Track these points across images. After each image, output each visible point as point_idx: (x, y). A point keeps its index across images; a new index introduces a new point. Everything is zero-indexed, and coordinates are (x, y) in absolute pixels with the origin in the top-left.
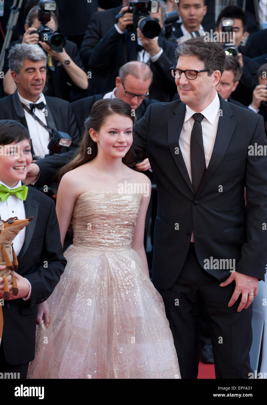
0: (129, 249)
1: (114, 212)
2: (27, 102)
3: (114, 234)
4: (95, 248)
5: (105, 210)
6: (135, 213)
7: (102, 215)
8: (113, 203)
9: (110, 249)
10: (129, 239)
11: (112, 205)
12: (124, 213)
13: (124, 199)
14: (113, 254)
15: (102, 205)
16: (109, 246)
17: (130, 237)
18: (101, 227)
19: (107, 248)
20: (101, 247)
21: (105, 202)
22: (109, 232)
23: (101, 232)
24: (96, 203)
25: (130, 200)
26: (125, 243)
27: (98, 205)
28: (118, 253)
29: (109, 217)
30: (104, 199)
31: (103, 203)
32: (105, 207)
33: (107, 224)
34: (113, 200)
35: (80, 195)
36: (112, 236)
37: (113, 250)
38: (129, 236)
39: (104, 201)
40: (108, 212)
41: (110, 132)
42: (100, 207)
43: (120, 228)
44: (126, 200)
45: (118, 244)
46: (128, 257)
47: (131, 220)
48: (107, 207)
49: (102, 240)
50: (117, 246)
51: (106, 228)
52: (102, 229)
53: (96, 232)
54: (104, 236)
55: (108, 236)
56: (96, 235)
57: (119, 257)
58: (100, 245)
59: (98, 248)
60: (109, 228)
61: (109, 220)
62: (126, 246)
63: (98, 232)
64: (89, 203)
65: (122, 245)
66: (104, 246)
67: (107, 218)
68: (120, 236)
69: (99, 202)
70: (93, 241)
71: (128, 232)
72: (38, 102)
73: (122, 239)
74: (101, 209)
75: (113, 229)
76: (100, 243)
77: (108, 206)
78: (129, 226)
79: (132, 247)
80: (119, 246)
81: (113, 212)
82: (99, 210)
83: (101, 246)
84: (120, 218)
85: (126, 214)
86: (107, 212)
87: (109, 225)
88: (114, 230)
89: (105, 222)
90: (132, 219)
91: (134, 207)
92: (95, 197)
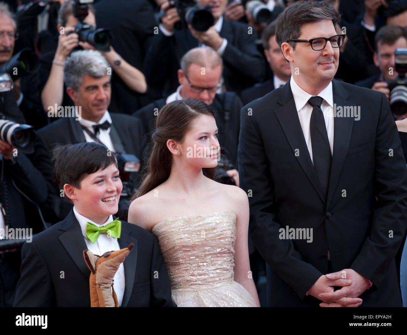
0: (231, 283)
1: (199, 240)
2: (89, 124)
3: (205, 267)
4: (185, 289)
5: (186, 240)
6: (227, 236)
7: (184, 246)
8: (196, 229)
9: (205, 287)
10: (227, 270)
11: (194, 232)
12: (212, 239)
13: (210, 222)
14: (209, 292)
15: (182, 234)
16: (202, 283)
17: (228, 267)
18: (187, 262)
19: (201, 286)
20: (193, 287)
21: (186, 229)
22: (199, 266)
23: (188, 268)
24: (173, 233)
25: (218, 222)
26: (222, 276)
27: (176, 234)
28: (215, 290)
29: (193, 247)
30: (183, 226)
31: (183, 231)
32: (186, 235)
33: (194, 256)
34: (195, 225)
35: (153, 226)
36: (203, 270)
37: (209, 287)
38: (226, 267)
39: (184, 229)
40: (191, 242)
41: (201, 138)
42: (179, 236)
43: (212, 259)
44: (212, 223)
45: (213, 279)
46: (229, 293)
47: (224, 246)
48: (188, 235)
49: (192, 277)
50: (214, 282)
51: (194, 261)
52: (189, 263)
53: (182, 269)
54: (193, 272)
55: (199, 271)
56: (183, 272)
57: (217, 295)
58: (190, 284)
59: (188, 288)
60: (197, 261)
61: (195, 251)
62: (226, 279)
63: (185, 268)
64: (166, 235)
65: (220, 279)
66: (196, 284)
67: (192, 249)
68: (214, 268)
69: (177, 231)
70: (181, 280)
71: (225, 261)
72: (101, 122)
73: (218, 271)
74: (181, 239)
75: (203, 261)
76: (190, 281)
77: (190, 233)
78: (224, 253)
79: (235, 280)
80: (216, 281)
81: (196, 239)
82: (179, 241)
83: (192, 285)
84: (209, 246)
85: (216, 240)
86: (189, 241)
87: (197, 257)
88: (205, 262)
89: (190, 254)
90: (225, 244)
91: (225, 229)
92: (172, 225)
